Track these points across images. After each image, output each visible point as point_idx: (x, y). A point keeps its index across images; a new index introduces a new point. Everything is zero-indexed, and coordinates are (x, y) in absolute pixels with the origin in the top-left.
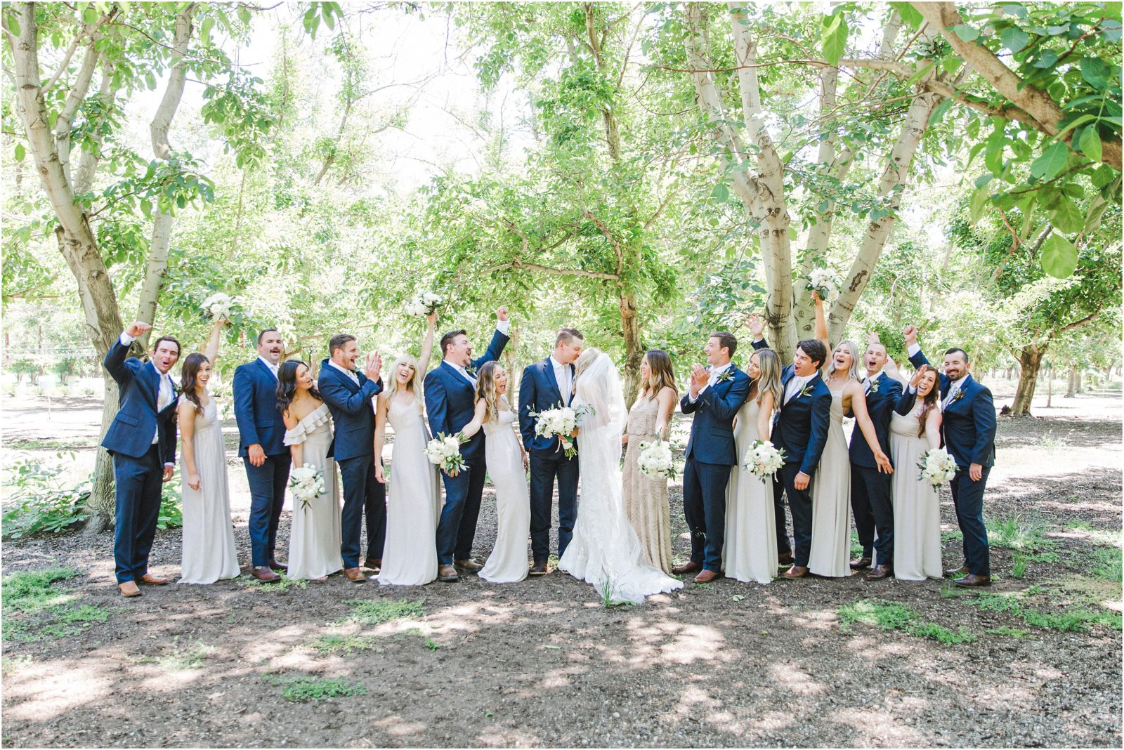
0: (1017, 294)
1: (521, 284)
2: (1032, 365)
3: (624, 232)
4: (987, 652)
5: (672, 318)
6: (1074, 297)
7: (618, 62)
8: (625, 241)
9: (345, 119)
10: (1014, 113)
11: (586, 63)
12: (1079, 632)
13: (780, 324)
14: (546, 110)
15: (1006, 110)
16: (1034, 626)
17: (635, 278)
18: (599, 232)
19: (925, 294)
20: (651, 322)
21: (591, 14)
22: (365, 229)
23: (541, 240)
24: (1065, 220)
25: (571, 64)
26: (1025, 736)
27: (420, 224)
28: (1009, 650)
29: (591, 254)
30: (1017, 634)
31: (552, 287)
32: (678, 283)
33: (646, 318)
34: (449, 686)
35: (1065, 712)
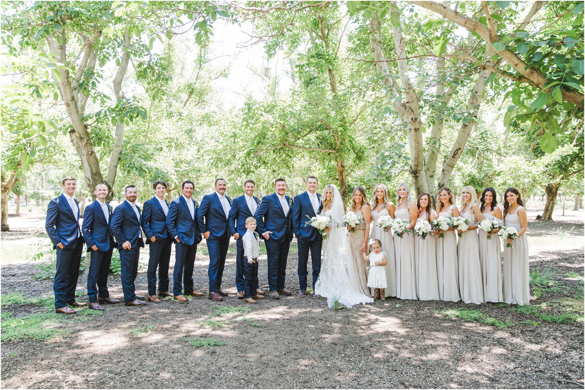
0: (542, 157)
1: (288, 155)
2: (553, 194)
3: (340, 129)
4: (520, 332)
5: (362, 171)
6: (575, 158)
7: (335, 44)
8: (340, 134)
9: (198, 73)
10: (524, 80)
11: (319, 45)
12: (567, 324)
13: (417, 175)
14: (299, 69)
15: (520, 78)
16: (544, 321)
17: (345, 152)
18: (326, 129)
19: (494, 158)
20: (352, 173)
21: (322, 21)
22: (208, 128)
23: (297, 133)
24: (551, 126)
25: (312, 45)
26: (536, 367)
27: (239, 126)
28: (531, 331)
29: (322, 140)
30: (535, 324)
31: (303, 156)
32: (366, 154)
33: (349, 171)
34: (265, 342)
35: (557, 358)
